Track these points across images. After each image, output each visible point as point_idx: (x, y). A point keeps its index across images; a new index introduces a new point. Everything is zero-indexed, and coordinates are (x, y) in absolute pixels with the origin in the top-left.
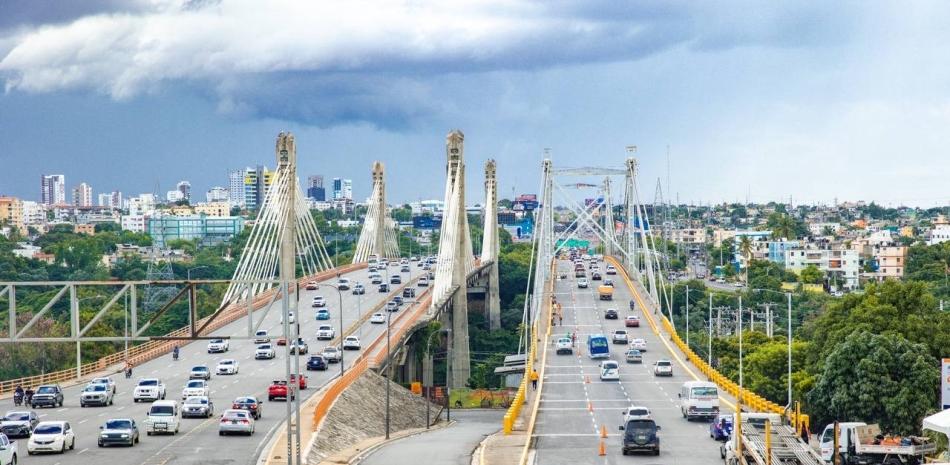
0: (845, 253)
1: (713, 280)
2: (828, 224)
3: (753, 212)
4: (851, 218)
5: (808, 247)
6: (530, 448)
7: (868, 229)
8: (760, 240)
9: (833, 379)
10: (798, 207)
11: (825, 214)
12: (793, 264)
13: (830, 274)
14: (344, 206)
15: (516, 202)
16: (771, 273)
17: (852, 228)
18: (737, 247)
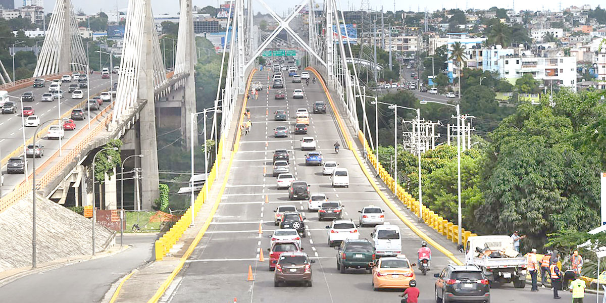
0: (562, 61)
1: (424, 91)
2: (551, 30)
3: (473, 18)
4: (576, 23)
5: (524, 54)
6: (178, 275)
7: (592, 34)
8: (473, 47)
9: (501, 196)
10: (521, 12)
11: (548, 19)
12: (507, 73)
13: (546, 82)
14: (33, 15)
15: (220, 10)
16: (485, 83)
17: (575, 34)
18: (450, 56)
